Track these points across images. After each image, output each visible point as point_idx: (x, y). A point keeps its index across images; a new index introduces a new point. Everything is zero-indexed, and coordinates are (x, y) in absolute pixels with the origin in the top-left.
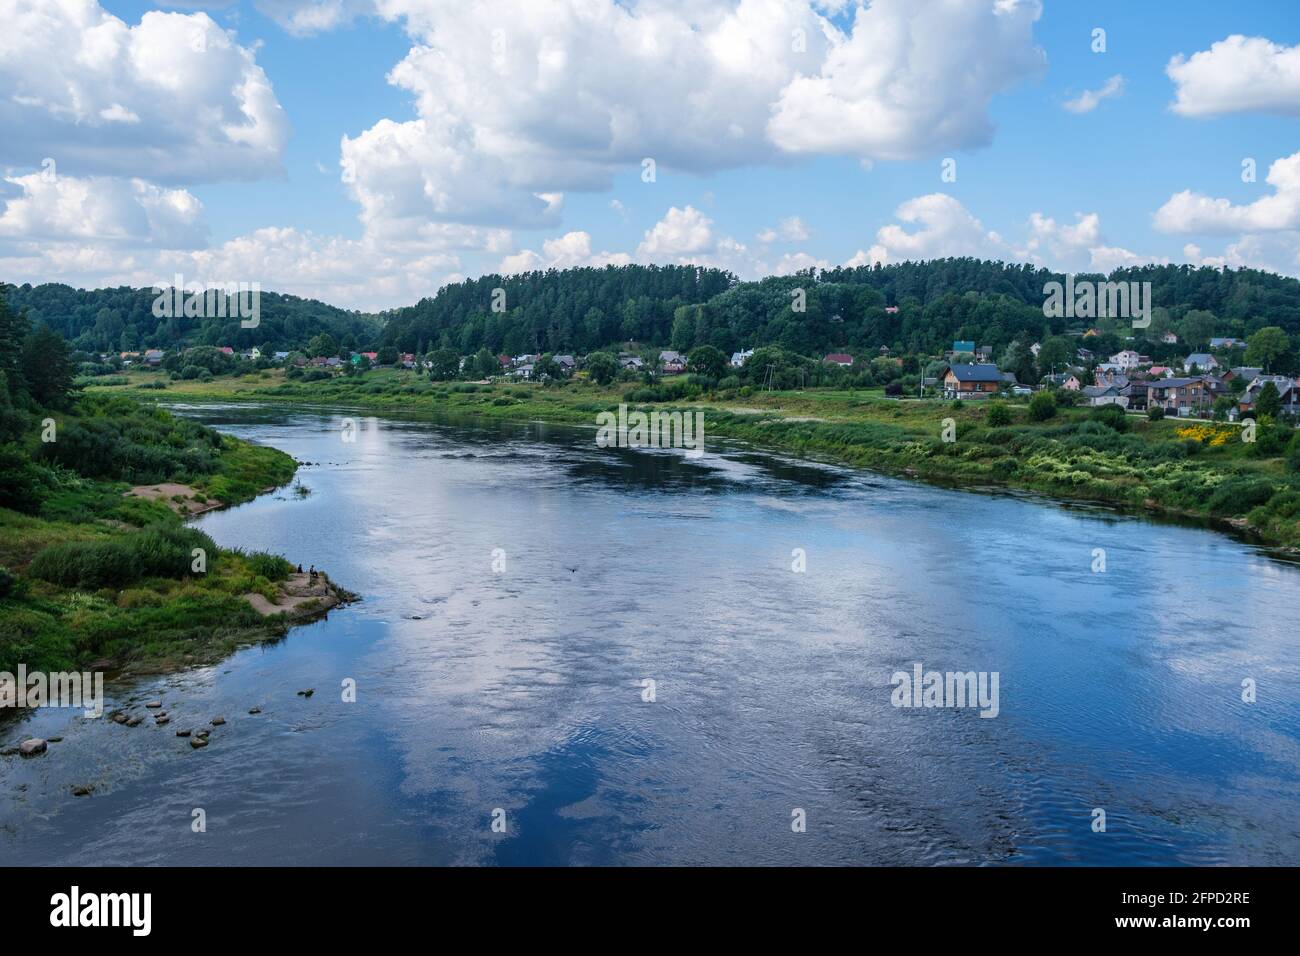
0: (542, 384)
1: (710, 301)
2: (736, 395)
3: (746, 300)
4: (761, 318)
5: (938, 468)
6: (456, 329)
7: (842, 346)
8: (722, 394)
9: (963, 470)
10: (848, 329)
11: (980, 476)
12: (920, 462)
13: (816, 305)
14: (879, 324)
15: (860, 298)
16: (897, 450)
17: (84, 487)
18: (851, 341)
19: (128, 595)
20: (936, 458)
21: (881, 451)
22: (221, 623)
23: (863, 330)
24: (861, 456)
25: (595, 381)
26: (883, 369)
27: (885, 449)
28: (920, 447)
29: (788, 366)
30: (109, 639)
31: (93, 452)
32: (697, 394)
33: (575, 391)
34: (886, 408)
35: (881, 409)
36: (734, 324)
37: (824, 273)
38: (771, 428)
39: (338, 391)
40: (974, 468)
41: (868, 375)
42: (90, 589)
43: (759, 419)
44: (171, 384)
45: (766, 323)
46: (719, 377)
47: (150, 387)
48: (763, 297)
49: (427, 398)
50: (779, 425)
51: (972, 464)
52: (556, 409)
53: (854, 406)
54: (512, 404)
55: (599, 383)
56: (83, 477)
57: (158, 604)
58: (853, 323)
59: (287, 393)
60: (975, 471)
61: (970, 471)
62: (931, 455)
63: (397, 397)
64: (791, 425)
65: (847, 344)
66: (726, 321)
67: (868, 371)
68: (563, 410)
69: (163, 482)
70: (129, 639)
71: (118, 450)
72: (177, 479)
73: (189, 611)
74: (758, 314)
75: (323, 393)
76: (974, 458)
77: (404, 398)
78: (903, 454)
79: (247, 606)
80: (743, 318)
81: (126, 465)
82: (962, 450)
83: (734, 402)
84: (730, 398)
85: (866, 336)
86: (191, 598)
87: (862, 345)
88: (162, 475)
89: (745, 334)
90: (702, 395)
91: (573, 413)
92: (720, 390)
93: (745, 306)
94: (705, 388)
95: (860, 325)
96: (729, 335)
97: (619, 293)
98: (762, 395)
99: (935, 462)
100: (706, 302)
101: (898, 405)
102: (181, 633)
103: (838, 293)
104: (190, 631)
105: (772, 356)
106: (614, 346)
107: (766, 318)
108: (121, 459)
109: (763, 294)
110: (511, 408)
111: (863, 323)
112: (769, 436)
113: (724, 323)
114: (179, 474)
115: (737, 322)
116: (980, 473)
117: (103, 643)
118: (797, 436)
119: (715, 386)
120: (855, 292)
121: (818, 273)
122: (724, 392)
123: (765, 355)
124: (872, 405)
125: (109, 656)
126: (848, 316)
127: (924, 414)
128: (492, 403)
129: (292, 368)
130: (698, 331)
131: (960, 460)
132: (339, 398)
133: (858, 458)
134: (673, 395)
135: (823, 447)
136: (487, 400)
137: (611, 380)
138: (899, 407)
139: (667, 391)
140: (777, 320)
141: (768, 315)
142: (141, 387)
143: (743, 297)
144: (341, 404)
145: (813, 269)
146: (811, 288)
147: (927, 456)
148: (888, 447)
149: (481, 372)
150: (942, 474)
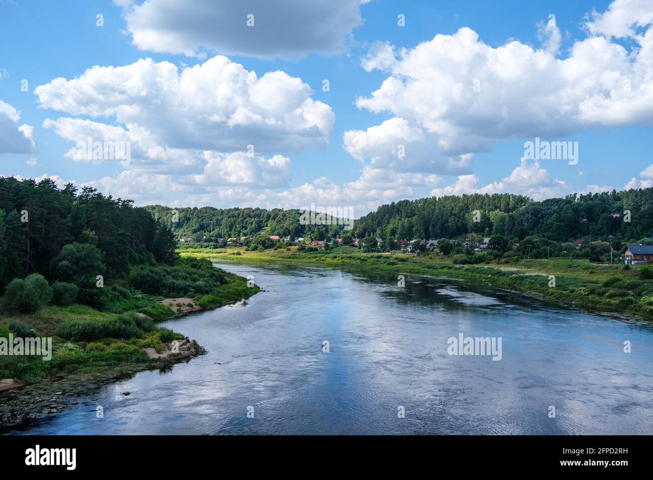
0: (416, 254)
1: (514, 212)
2: (511, 261)
3: (532, 211)
4: (541, 221)
5: (589, 301)
6: (385, 227)
7: (586, 235)
8: (503, 260)
9: (601, 303)
10: (589, 226)
11: (611, 307)
12: (581, 298)
13: (571, 213)
14: (607, 223)
15: (597, 209)
16: (572, 291)
17: (143, 298)
18: (591, 233)
19: (91, 345)
20: (590, 297)
21: (563, 292)
22: (127, 360)
23: (599, 226)
24: (552, 294)
25: (442, 253)
26: (599, 248)
27: (566, 290)
28: (584, 290)
29: (542, 246)
30: (68, 364)
31: (151, 282)
32: (491, 260)
33: (431, 258)
34: (586, 269)
35: (584, 269)
36: (526, 223)
37: (582, 196)
38: (516, 278)
39: (316, 257)
40: (609, 302)
41: (588, 250)
42: (76, 341)
43: (513, 273)
44: (244, 253)
45: (543, 223)
46: (504, 251)
47: (234, 254)
48: (542, 210)
49: (357, 261)
50: (521, 277)
51: (608, 300)
52: (417, 267)
53: (570, 267)
54: (396, 264)
55: (444, 254)
56: (143, 293)
57: (102, 350)
58: (593, 223)
59: (293, 258)
60: (609, 304)
61: (605, 304)
62: (588, 295)
63: (343, 260)
64: (527, 277)
65: (589, 234)
66: (522, 222)
67: (588, 249)
68: (419, 267)
69: (182, 297)
70: (78, 365)
71: (164, 282)
72: (189, 296)
73: (113, 354)
74: (539, 218)
75: (309, 258)
76: (610, 297)
77: (345, 261)
78: (574, 294)
79: (145, 354)
80: (530, 221)
81: (166, 288)
82: (605, 292)
83: (509, 264)
84: (507, 262)
85: (600, 230)
86: (119, 348)
87: (598, 235)
88: (182, 294)
89: (531, 229)
90: (493, 261)
91: (423, 269)
92: (504, 258)
93: (532, 214)
94: (496, 257)
95: (597, 224)
96: (523, 230)
97: (467, 208)
98: (524, 261)
99: (588, 298)
100: (513, 212)
101: (594, 267)
102: (103, 363)
103: (584, 207)
104: (108, 363)
105: (534, 240)
106: (464, 235)
107: (543, 220)
108: (165, 286)
109: (542, 208)
110: (395, 266)
111: (598, 223)
112: (515, 283)
113: (520, 224)
114: (190, 293)
115: (528, 222)
116: (611, 305)
117: (65, 365)
118: (527, 282)
119: (501, 256)
120: (594, 206)
121: (578, 196)
122: (505, 260)
123: (529, 240)
124: (579, 267)
125: (66, 372)
126: (591, 219)
127: (607, 272)
128: (386, 264)
129: (301, 245)
130: (506, 228)
131: (603, 298)
132: (316, 260)
133: (550, 295)
134: (478, 261)
135: (537, 289)
136: (384, 262)
137: (450, 253)
138: (593, 268)
139: (475, 258)
140: (549, 221)
141: (544, 219)
142: (230, 254)
143: (531, 210)
144: (316, 263)
145: (575, 194)
146: (569, 204)
147: (585, 295)
148: (567, 290)
149: (389, 248)
150: (590, 305)
